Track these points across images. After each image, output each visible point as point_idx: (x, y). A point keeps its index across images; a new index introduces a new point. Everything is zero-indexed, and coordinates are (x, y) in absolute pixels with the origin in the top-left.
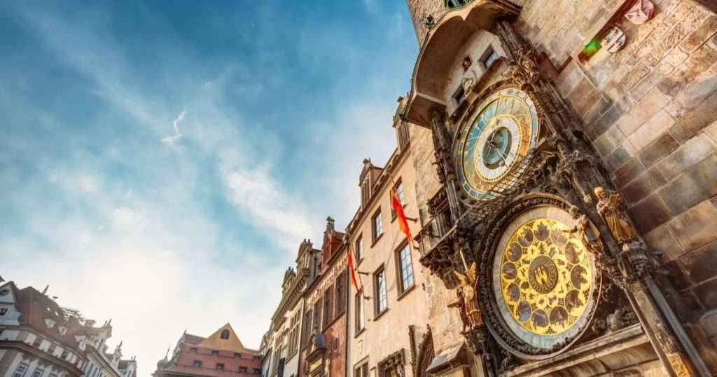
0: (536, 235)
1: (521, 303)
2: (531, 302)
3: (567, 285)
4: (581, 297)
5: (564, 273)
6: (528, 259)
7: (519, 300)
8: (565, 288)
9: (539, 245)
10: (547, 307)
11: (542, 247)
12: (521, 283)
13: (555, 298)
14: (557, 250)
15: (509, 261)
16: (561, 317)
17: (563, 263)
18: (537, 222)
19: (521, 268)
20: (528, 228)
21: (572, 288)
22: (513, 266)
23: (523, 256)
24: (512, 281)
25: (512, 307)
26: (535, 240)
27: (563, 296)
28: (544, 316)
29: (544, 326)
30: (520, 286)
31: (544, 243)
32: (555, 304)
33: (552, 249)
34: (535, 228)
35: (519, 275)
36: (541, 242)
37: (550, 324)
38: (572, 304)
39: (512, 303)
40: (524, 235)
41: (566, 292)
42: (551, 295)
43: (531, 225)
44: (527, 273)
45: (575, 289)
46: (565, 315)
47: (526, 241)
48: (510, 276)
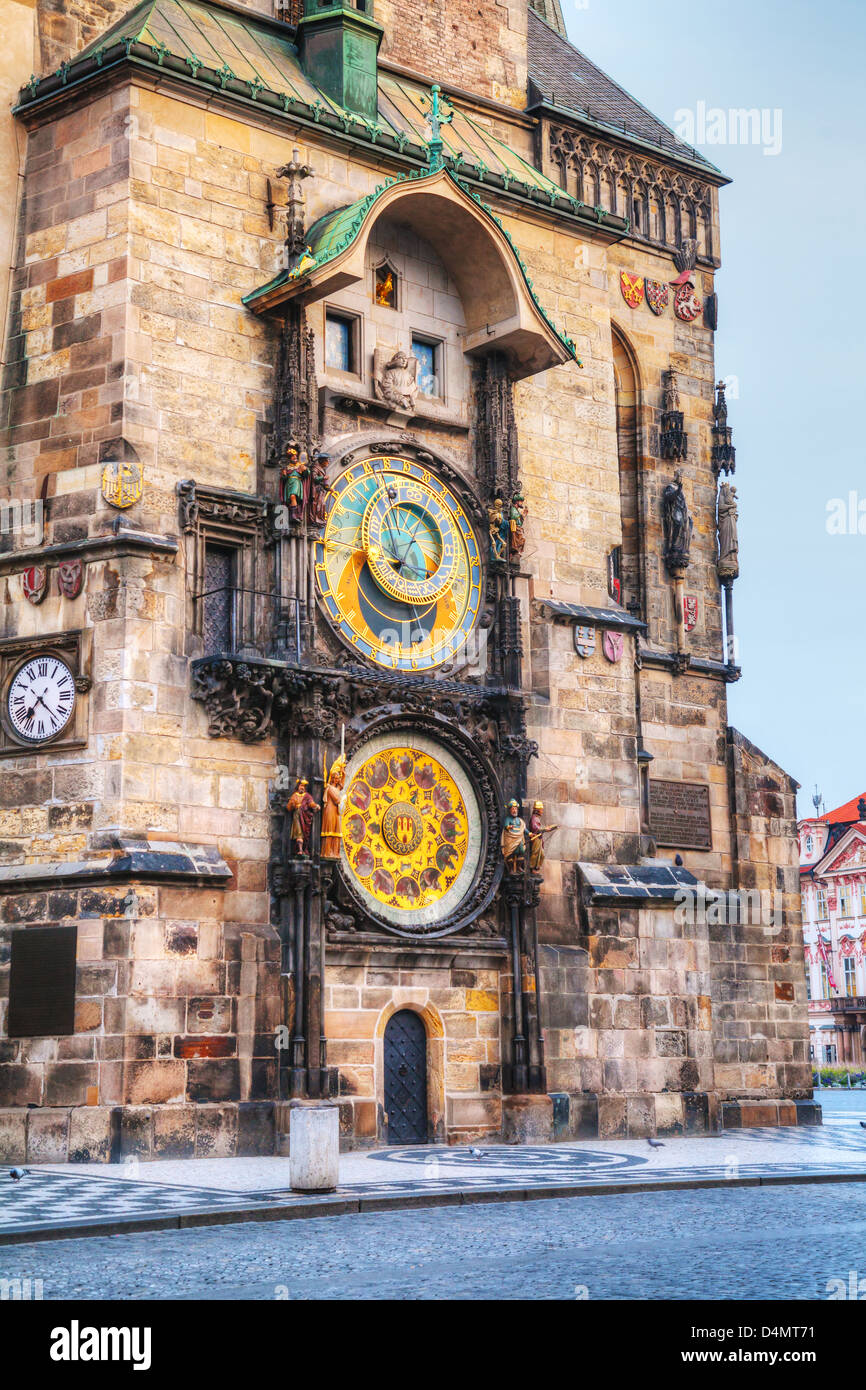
0: (416, 774)
1: (362, 849)
2: (376, 854)
3: (429, 859)
4: (441, 880)
5: (430, 843)
6: (391, 796)
7: (361, 844)
8: (425, 861)
9: (414, 789)
10: (397, 871)
11: (415, 793)
12: (371, 822)
13: (409, 865)
14: (433, 810)
15: (365, 780)
16: (410, 891)
17: (434, 832)
18: (427, 761)
19: (377, 802)
20: (412, 757)
21: (434, 864)
22: (367, 792)
23: (386, 788)
24: (359, 811)
25: (349, 848)
26: (412, 779)
27: (421, 868)
28: (389, 881)
29: (387, 893)
30: (367, 825)
31: (421, 791)
32: (407, 873)
33: (427, 807)
34: (419, 765)
35: (372, 809)
36: (417, 787)
37: (395, 894)
38: (428, 883)
39: (351, 843)
40: (400, 761)
41: (424, 866)
42: (405, 859)
43: (418, 757)
44: (381, 813)
45: (437, 868)
46: (416, 892)
47: (400, 770)
48: (358, 803)
